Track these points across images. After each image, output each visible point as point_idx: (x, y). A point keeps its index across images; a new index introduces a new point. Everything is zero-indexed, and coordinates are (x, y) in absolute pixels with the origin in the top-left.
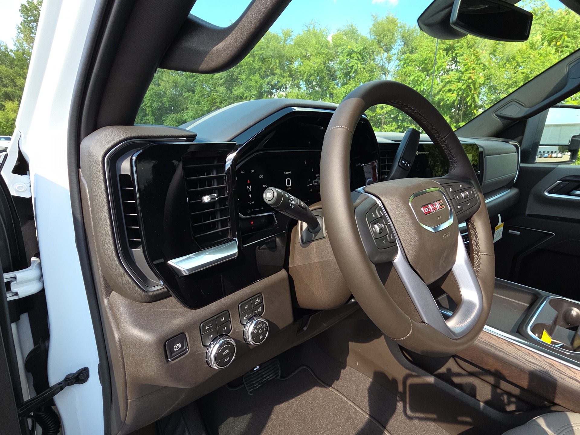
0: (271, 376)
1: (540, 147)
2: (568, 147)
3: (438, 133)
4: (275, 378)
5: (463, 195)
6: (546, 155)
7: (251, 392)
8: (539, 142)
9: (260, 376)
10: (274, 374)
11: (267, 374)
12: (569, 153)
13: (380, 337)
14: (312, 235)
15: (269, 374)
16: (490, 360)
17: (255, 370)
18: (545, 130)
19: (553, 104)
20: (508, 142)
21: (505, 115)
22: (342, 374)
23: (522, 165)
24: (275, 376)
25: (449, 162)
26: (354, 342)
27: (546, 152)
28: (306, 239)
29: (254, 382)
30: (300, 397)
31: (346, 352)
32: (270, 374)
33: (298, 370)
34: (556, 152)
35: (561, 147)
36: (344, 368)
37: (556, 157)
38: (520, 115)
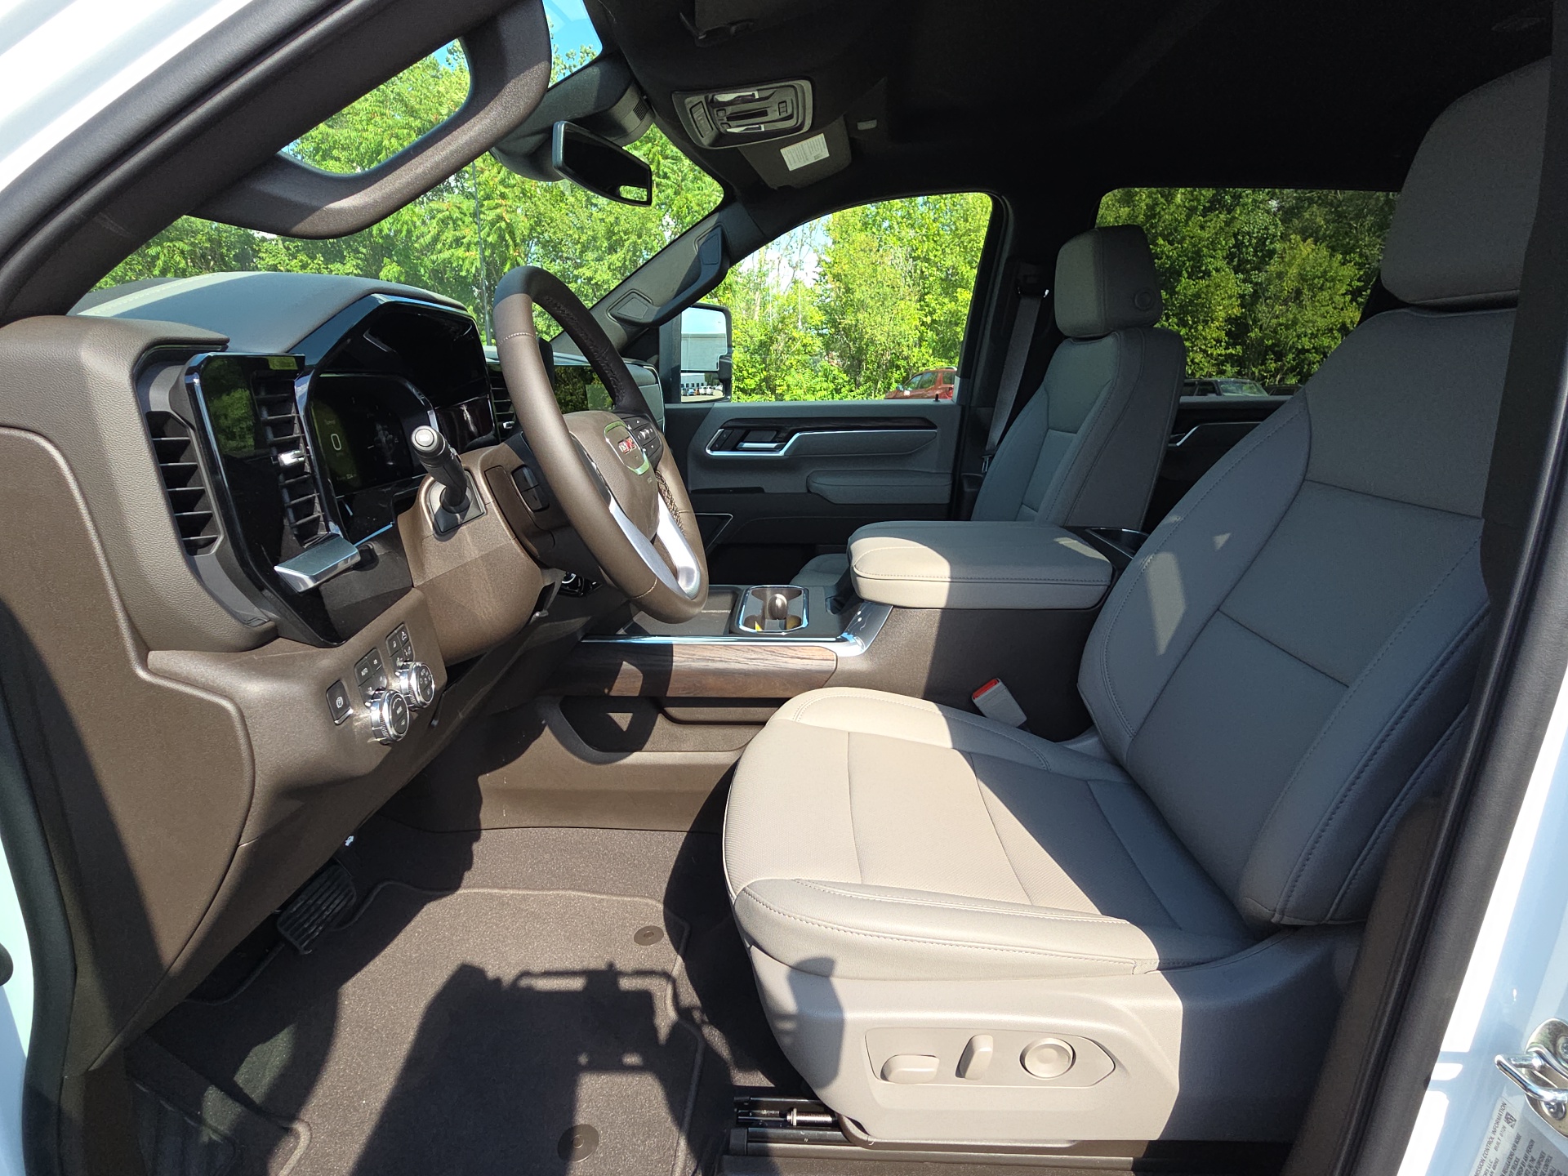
0: (337, 902)
1: (682, 374)
2: (716, 375)
3: (595, 346)
4: (347, 903)
5: (643, 434)
6: (691, 390)
7: (306, 949)
8: (679, 366)
9: (313, 909)
10: (342, 897)
11: (328, 903)
12: (720, 387)
13: (540, 733)
14: (456, 516)
15: (331, 899)
16: (711, 680)
17: (347, 844)
18: (683, 343)
19: (691, 302)
20: (642, 366)
21: (626, 317)
22: (475, 852)
23: (669, 406)
24: (346, 900)
25: (613, 388)
26: (489, 771)
27: (690, 386)
28: (445, 528)
29: (306, 926)
30: (401, 936)
31: (474, 800)
32: (335, 899)
33: (375, 893)
34: (702, 385)
35: (708, 374)
36: (477, 838)
37: (705, 394)
38: (650, 319)
